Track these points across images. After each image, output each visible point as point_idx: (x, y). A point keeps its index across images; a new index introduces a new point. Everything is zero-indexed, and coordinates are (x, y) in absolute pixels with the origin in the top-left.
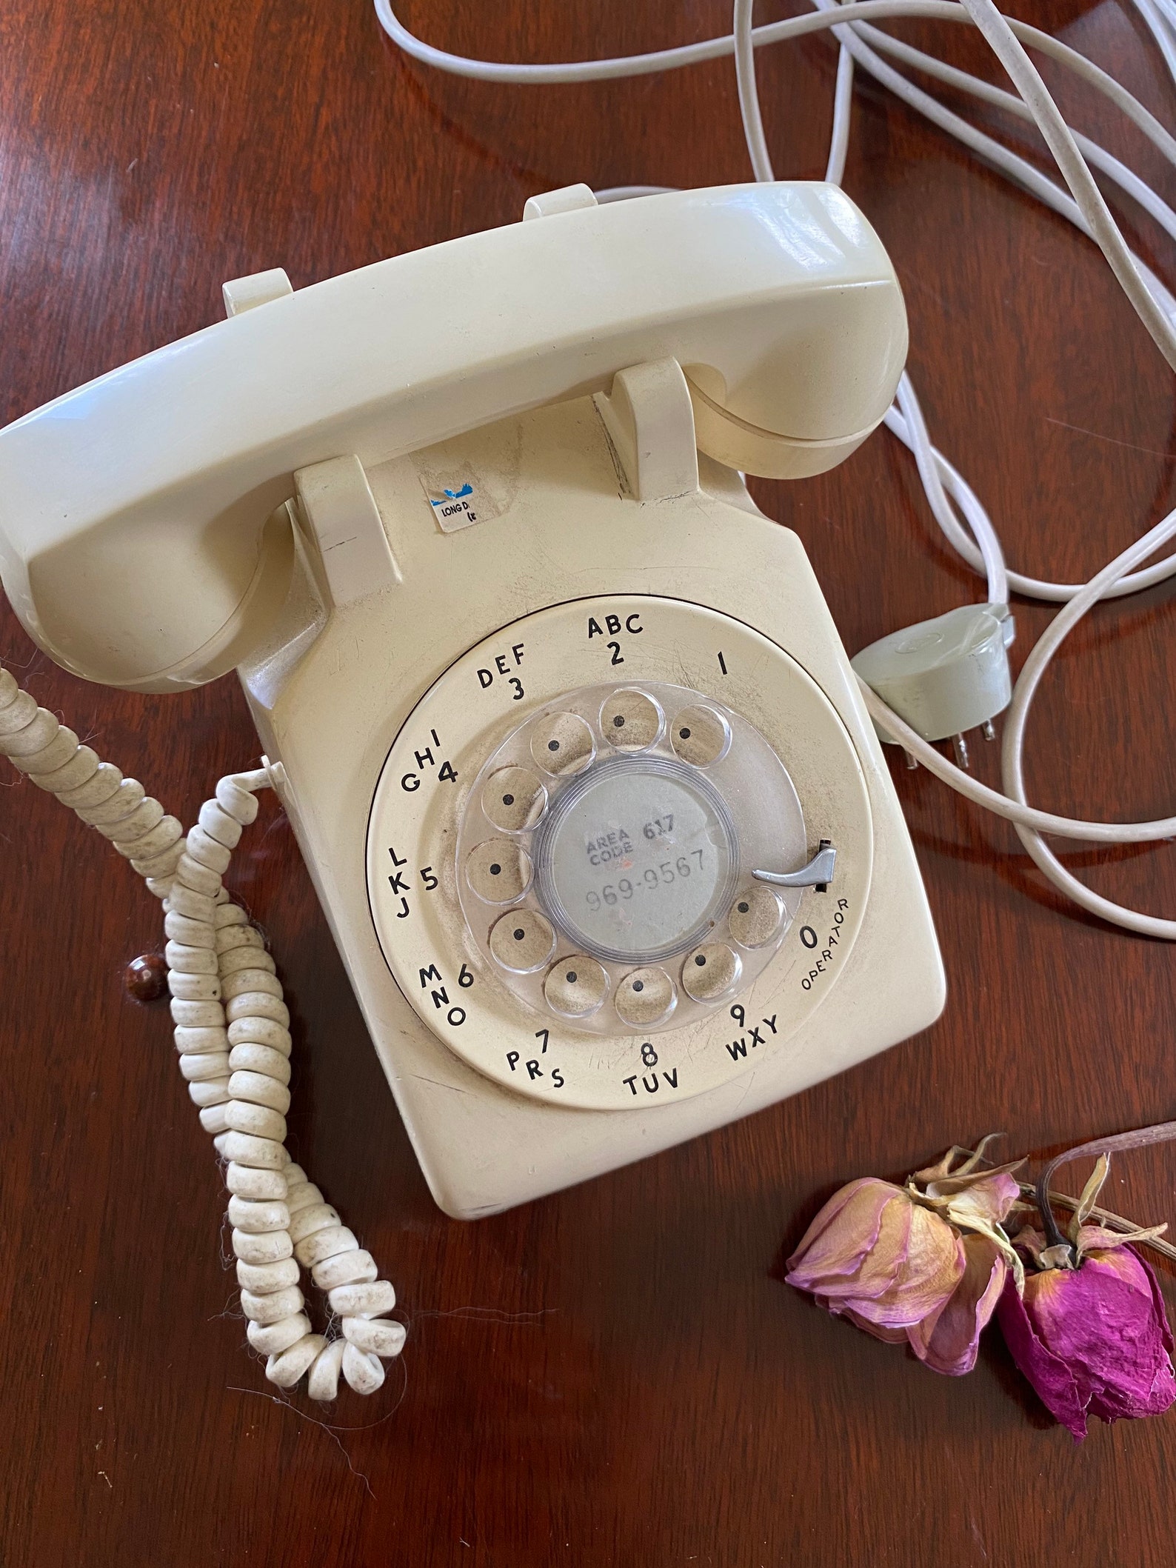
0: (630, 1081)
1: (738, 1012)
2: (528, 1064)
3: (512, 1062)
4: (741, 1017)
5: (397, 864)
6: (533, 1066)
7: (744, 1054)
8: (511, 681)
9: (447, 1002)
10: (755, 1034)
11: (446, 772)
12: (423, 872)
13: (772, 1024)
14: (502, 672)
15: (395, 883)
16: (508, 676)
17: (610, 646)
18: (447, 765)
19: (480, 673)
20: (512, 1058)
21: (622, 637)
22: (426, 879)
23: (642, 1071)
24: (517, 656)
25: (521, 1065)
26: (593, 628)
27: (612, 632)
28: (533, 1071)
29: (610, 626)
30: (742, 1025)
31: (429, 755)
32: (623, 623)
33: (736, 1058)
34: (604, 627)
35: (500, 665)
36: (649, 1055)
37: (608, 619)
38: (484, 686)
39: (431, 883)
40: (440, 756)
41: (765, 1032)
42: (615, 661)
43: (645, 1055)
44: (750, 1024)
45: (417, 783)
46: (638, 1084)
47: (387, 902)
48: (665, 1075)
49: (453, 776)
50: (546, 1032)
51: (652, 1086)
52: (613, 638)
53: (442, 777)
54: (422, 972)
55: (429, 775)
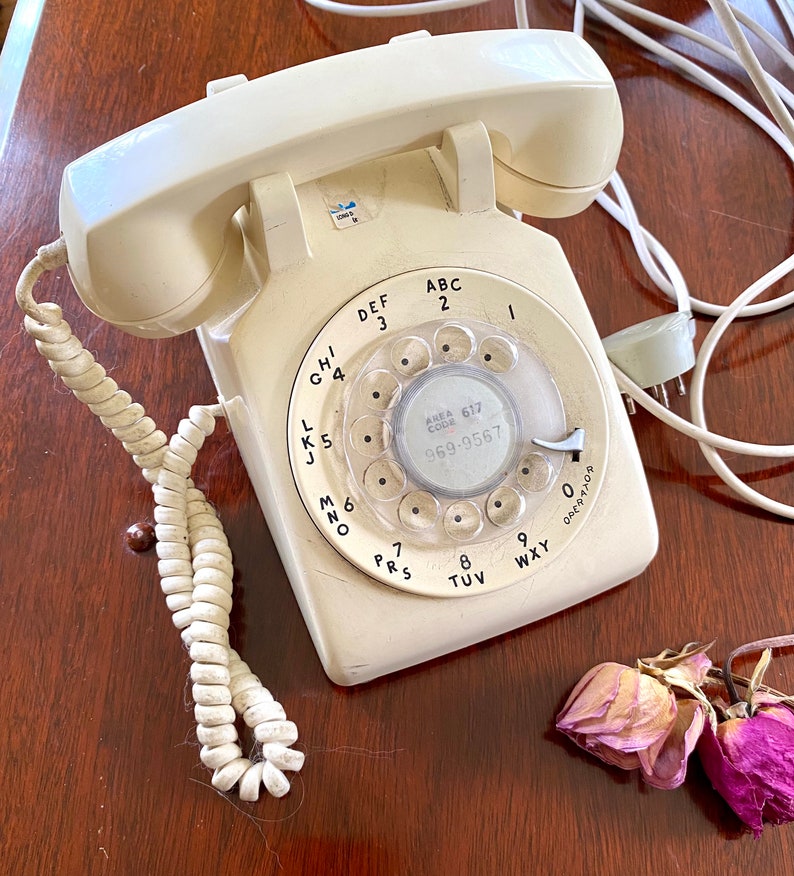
0: (453, 578)
1: (522, 537)
2: (388, 563)
3: (378, 561)
4: (525, 541)
5: (307, 430)
6: (391, 564)
7: (527, 564)
8: (379, 318)
9: (337, 520)
10: (534, 551)
11: (338, 374)
12: (323, 437)
13: (545, 546)
14: (373, 312)
15: (306, 442)
16: (377, 315)
17: (440, 298)
18: (338, 370)
19: (360, 311)
20: (378, 559)
21: (447, 293)
22: (325, 441)
23: (461, 572)
24: (383, 302)
25: (383, 563)
26: (430, 286)
27: (442, 290)
28: (391, 567)
29: (441, 285)
30: (525, 545)
31: (327, 363)
32: (449, 284)
33: (521, 567)
34: (437, 285)
35: (372, 308)
36: (465, 562)
37: (440, 281)
38: (362, 320)
39: (327, 444)
40: (334, 363)
41: (540, 550)
42: (444, 308)
43: (463, 562)
44: (531, 545)
45: (320, 380)
46: (459, 580)
47: (300, 454)
48: (476, 575)
49: (342, 377)
50: (399, 544)
51: (467, 582)
52: (443, 293)
53: (335, 377)
54: (322, 500)
55: (327, 375)
